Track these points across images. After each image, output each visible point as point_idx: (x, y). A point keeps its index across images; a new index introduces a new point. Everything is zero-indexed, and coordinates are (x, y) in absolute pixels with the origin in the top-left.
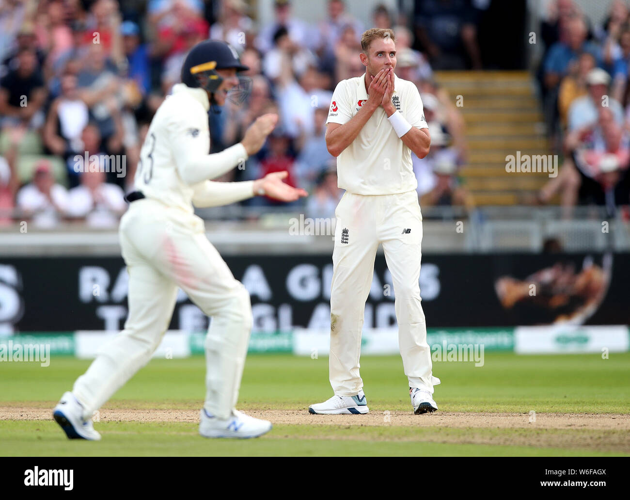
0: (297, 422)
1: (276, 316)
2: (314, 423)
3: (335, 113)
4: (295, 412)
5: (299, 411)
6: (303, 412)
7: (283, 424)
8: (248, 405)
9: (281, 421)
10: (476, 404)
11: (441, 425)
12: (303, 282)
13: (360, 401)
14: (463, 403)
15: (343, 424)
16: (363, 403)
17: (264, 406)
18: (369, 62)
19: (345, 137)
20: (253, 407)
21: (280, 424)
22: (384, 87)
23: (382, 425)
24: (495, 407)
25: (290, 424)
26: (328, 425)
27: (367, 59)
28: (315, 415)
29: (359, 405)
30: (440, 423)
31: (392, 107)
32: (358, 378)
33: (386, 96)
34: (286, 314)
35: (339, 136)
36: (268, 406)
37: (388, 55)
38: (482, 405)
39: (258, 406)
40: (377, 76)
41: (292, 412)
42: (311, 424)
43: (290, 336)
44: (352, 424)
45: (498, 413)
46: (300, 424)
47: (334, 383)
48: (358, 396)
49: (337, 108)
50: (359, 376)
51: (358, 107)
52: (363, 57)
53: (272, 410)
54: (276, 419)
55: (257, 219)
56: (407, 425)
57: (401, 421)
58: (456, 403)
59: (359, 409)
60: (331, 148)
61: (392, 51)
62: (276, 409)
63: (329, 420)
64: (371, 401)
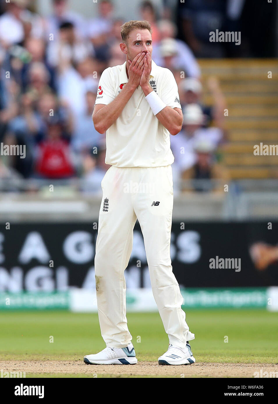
0: (73, 371)
1: (54, 277)
2: (88, 372)
3: (101, 96)
4: (71, 362)
5: (75, 362)
6: (79, 362)
7: (61, 373)
8: (30, 356)
9: (59, 370)
10: (233, 355)
11: (202, 374)
12: (78, 247)
13: (130, 352)
14: (221, 355)
15: (114, 373)
16: (132, 354)
17: (43, 358)
18: (128, 50)
19: (109, 115)
20: (33, 358)
21: (58, 373)
22: (142, 69)
23: (150, 374)
24: (250, 358)
25: (67, 373)
26: (101, 374)
27: (126, 48)
28: (89, 365)
29: (128, 356)
30: (201, 373)
31: (149, 87)
32: (126, 331)
33: (143, 77)
34: (63, 275)
35: (104, 115)
36: (47, 357)
37: (144, 44)
38: (238, 357)
39: (38, 358)
40: (135, 60)
41: (68, 362)
42: (86, 373)
43: (67, 295)
44: (122, 374)
45: (253, 364)
46: (76, 373)
47: (106, 336)
48: (127, 348)
49: (102, 91)
50: (127, 329)
51: (120, 89)
52: (123, 47)
53: (51, 361)
54: (54, 369)
55: (37, 191)
56: (171, 374)
57: (166, 371)
58: (215, 355)
59: (129, 360)
60: (97, 126)
61: (148, 40)
62: (54, 360)
63: (102, 370)
64: (139, 353)
